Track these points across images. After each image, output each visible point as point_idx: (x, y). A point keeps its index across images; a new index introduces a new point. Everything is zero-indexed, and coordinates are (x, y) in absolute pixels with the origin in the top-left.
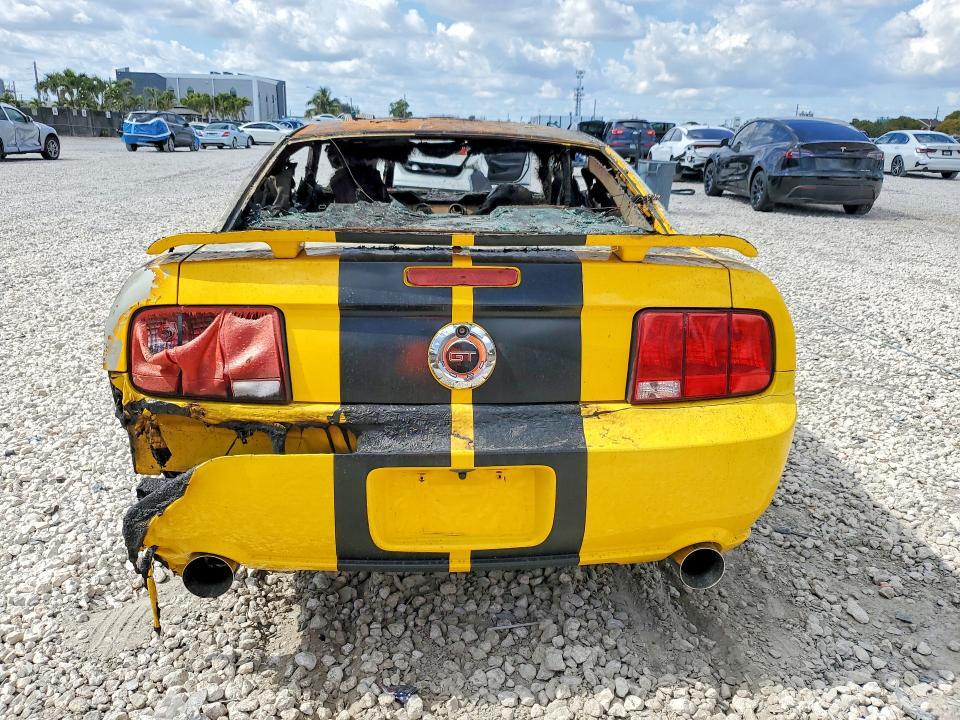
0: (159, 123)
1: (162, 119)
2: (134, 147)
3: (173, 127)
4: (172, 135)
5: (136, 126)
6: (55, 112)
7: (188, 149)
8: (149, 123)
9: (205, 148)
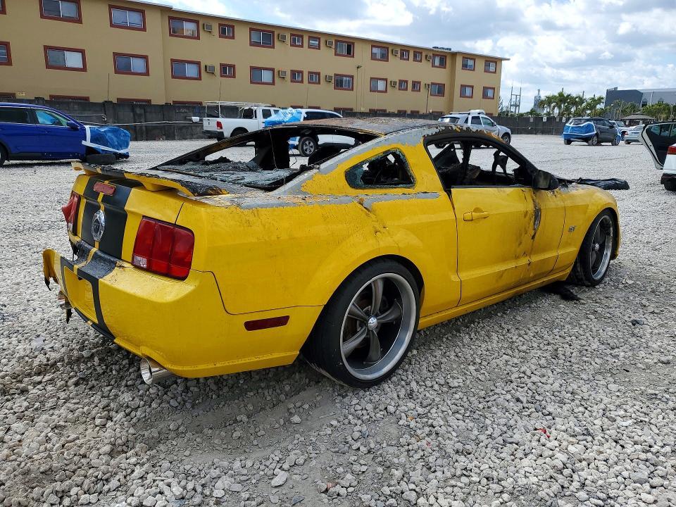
0: (589, 125)
1: (592, 123)
2: (568, 142)
3: (599, 128)
4: (597, 134)
5: (572, 128)
6: (545, 119)
7: (610, 144)
8: (582, 125)
9: (629, 143)
